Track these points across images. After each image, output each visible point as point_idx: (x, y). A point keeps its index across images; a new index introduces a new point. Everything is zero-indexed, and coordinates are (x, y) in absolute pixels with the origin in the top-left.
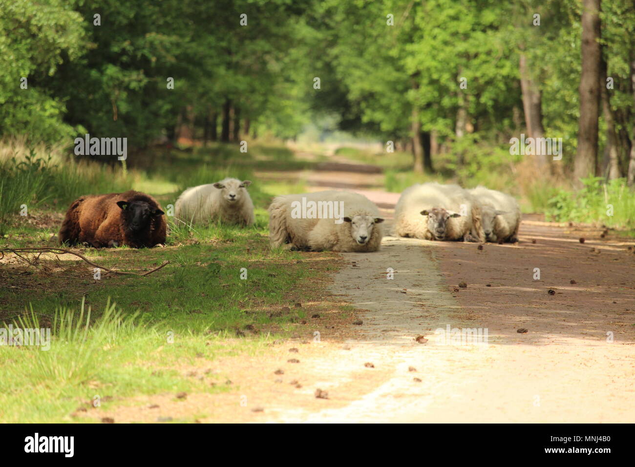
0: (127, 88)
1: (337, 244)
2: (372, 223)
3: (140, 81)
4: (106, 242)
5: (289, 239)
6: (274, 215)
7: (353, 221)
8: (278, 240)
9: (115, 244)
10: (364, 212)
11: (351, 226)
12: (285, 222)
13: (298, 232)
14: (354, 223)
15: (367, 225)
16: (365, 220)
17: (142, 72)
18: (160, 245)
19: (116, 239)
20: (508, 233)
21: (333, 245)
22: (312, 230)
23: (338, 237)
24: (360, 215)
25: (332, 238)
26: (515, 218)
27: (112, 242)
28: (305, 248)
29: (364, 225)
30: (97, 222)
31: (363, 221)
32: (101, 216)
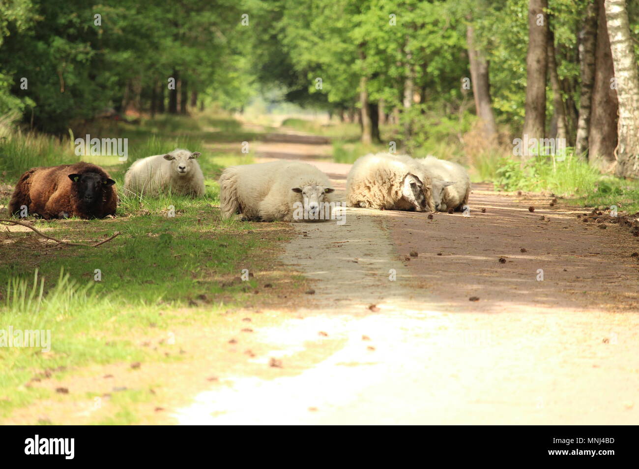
0: (74, 61)
1: (288, 214)
2: (323, 193)
3: (87, 53)
4: (56, 213)
5: (240, 209)
6: (225, 185)
7: (303, 191)
8: (229, 210)
9: (65, 215)
10: (314, 182)
11: (302, 197)
12: (236, 193)
13: (249, 202)
14: (304, 193)
15: (317, 194)
16: (316, 190)
17: (89, 44)
18: (111, 216)
19: (66, 210)
20: (458, 202)
21: (284, 216)
22: (263, 200)
23: (289, 207)
24: (311, 185)
25: (283, 208)
26: (464, 187)
27: (62, 213)
28: (256, 218)
29: (314, 195)
30: (47, 193)
31: (314, 192)
32: (52, 188)
